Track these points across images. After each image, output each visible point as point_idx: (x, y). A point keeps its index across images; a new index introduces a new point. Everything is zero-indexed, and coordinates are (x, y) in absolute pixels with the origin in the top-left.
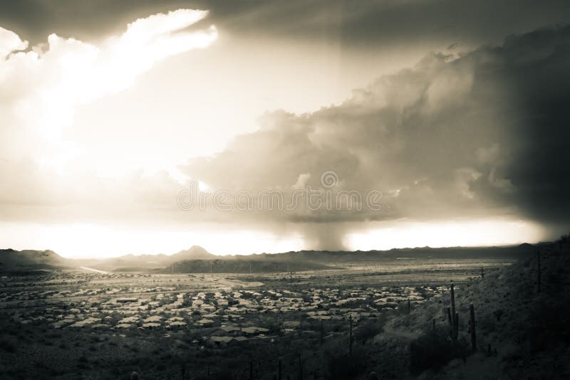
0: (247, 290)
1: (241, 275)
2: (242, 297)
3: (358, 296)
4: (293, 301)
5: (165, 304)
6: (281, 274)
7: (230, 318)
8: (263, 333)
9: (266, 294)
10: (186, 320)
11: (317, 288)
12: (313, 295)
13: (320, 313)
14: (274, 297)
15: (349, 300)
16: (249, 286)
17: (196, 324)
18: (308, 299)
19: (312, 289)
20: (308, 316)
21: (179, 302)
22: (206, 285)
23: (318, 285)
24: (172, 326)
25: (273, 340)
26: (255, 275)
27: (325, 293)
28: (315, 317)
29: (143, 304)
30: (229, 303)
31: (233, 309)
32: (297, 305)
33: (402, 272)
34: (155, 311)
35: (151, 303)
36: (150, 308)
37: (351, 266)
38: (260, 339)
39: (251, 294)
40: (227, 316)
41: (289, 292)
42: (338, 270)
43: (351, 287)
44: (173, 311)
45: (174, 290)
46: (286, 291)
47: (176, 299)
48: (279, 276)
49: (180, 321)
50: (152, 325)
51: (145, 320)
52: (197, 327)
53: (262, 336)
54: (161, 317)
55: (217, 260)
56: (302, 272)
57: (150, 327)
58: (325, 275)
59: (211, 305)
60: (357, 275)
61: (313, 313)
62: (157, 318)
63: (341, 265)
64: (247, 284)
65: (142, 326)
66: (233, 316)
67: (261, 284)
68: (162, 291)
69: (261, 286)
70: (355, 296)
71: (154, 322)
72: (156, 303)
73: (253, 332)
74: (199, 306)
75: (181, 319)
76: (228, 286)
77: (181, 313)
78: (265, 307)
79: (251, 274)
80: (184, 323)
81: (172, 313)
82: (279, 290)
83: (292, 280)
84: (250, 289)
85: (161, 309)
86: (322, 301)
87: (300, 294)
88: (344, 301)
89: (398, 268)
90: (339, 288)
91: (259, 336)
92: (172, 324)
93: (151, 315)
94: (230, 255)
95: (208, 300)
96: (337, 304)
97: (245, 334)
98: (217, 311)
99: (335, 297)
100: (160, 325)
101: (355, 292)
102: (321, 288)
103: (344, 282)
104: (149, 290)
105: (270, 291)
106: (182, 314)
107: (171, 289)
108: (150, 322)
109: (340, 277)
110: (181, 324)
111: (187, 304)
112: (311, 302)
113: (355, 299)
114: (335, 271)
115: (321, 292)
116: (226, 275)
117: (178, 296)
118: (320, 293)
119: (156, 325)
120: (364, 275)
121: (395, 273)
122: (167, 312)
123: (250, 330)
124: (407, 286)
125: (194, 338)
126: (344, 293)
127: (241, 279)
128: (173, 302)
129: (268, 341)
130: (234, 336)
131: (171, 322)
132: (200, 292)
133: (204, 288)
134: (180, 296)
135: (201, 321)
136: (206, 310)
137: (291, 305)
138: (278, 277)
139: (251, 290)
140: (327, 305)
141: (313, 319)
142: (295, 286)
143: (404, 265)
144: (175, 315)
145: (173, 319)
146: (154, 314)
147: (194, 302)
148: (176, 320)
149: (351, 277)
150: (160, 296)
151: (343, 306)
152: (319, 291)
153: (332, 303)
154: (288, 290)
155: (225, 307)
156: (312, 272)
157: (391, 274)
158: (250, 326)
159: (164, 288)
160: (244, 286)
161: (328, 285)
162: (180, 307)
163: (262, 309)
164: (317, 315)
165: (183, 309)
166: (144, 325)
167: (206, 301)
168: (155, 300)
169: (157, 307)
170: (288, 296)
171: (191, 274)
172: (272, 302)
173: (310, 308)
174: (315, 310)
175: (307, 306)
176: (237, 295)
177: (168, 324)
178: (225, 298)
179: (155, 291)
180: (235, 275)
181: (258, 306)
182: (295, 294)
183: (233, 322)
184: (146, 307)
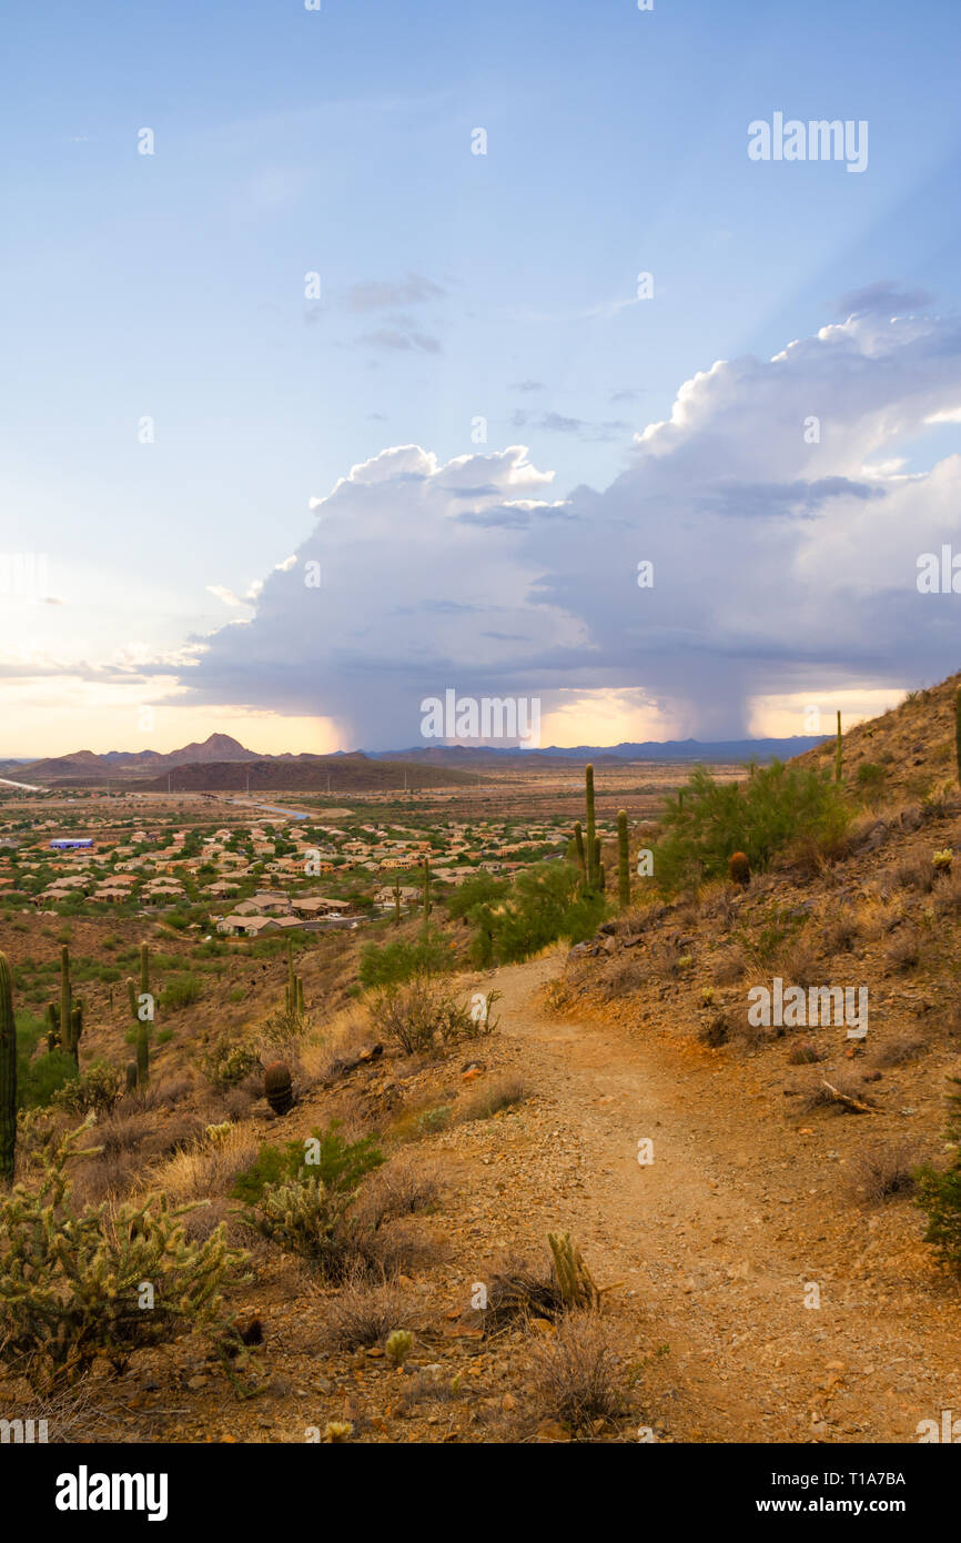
0: (317, 824)
1: (311, 795)
2: (304, 839)
3: (543, 837)
4: (409, 846)
5: (147, 851)
6: (389, 792)
7: (275, 881)
8: (339, 910)
9: (356, 833)
10: (185, 884)
11: (461, 822)
12: (452, 836)
13: (460, 870)
14: (371, 839)
15: (522, 845)
16: (323, 815)
17: (203, 892)
18: (440, 845)
19: (450, 824)
20: (436, 877)
21: (177, 849)
22: (235, 814)
23: (466, 815)
24: (154, 895)
25: (355, 925)
26: (338, 795)
27: (477, 832)
28: (450, 880)
29: (102, 851)
30: (277, 850)
31: (285, 862)
32: (416, 855)
33: (638, 792)
34: (124, 864)
35: (118, 850)
36: (115, 859)
37: (535, 778)
38: (326, 923)
39: (325, 833)
40: (267, 876)
41: (403, 829)
42: (507, 786)
43: (531, 821)
44: (161, 866)
45: (169, 824)
46: (397, 828)
47: (171, 842)
48: (386, 797)
49: (171, 885)
50: (114, 892)
51: (100, 883)
52: (207, 898)
53: (334, 917)
54: (133, 878)
55: (261, 764)
56: (434, 790)
57: (110, 898)
58: (481, 795)
59: (240, 854)
60: (545, 797)
61: (448, 871)
62: (125, 880)
63: (515, 776)
64: (319, 813)
65: (92, 895)
66: (281, 876)
67: (348, 812)
68: (144, 825)
69: (348, 817)
70: (536, 837)
71: (120, 887)
72: (127, 850)
73: (315, 907)
74: (216, 855)
75: (175, 881)
76: (279, 816)
77: (176, 869)
78: (349, 858)
79: (329, 794)
80: (180, 890)
81: (159, 869)
82: (382, 826)
83: (412, 806)
84: (326, 822)
85: (137, 862)
86: (468, 846)
87: (426, 834)
88: (514, 848)
89: (632, 783)
90: (506, 821)
91: (327, 917)
92: (156, 891)
93: (115, 873)
94: (289, 754)
95: (237, 845)
96: (498, 853)
97: (300, 913)
98: (251, 867)
99: (496, 839)
100: (129, 892)
101: (538, 830)
102: (470, 821)
103: (517, 810)
104: (119, 823)
105: (365, 827)
106: (179, 871)
107: (164, 821)
108: (111, 886)
109: (510, 799)
110: (172, 891)
111: (191, 850)
112: (444, 849)
113: (535, 843)
114: (502, 787)
115: (469, 830)
116: (279, 795)
117: (175, 836)
118: (467, 831)
119: (122, 892)
120: (561, 796)
121: (622, 793)
122: (148, 867)
123: (310, 904)
124: (644, 818)
125: (193, 920)
126: (516, 833)
127: (308, 803)
128: (162, 848)
129: (344, 926)
130: (275, 916)
131: (154, 887)
132: (221, 827)
133: (231, 820)
134: (179, 836)
135: (214, 886)
136: (228, 863)
137: (404, 854)
138: (384, 800)
139: (326, 824)
140: (478, 854)
141: (443, 884)
142: (418, 817)
143: (643, 777)
144: (163, 873)
145: (157, 881)
146: (123, 871)
147: (206, 847)
148: (163, 884)
149: (533, 799)
150: (139, 837)
151: (511, 857)
152: (465, 826)
153: (487, 851)
154: (401, 824)
155: (268, 858)
156: (455, 789)
157: (613, 794)
158: (314, 895)
159: (149, 820)
160: (314, 816)
161: (486, 815)
162: (176, 857)
163: (342, 862)
164: (455, 875)
165: (180, 862)
166: (98, 893)
167: (231, 847)
168: (127, 843)
169: (129, 857)
170: (401, 836)
171: (207, 793)
172: (366, 849)
173: (442, 860)
174: (450, 865)
175: (438, 856)
176: (296, 834)
177: (146, 891)
178: (270, 841)
179: (129, 825)
180: (297, 794)
181: (335, 856)
182: (417, 833)
183: (280, 887)
184: (107, 857)
